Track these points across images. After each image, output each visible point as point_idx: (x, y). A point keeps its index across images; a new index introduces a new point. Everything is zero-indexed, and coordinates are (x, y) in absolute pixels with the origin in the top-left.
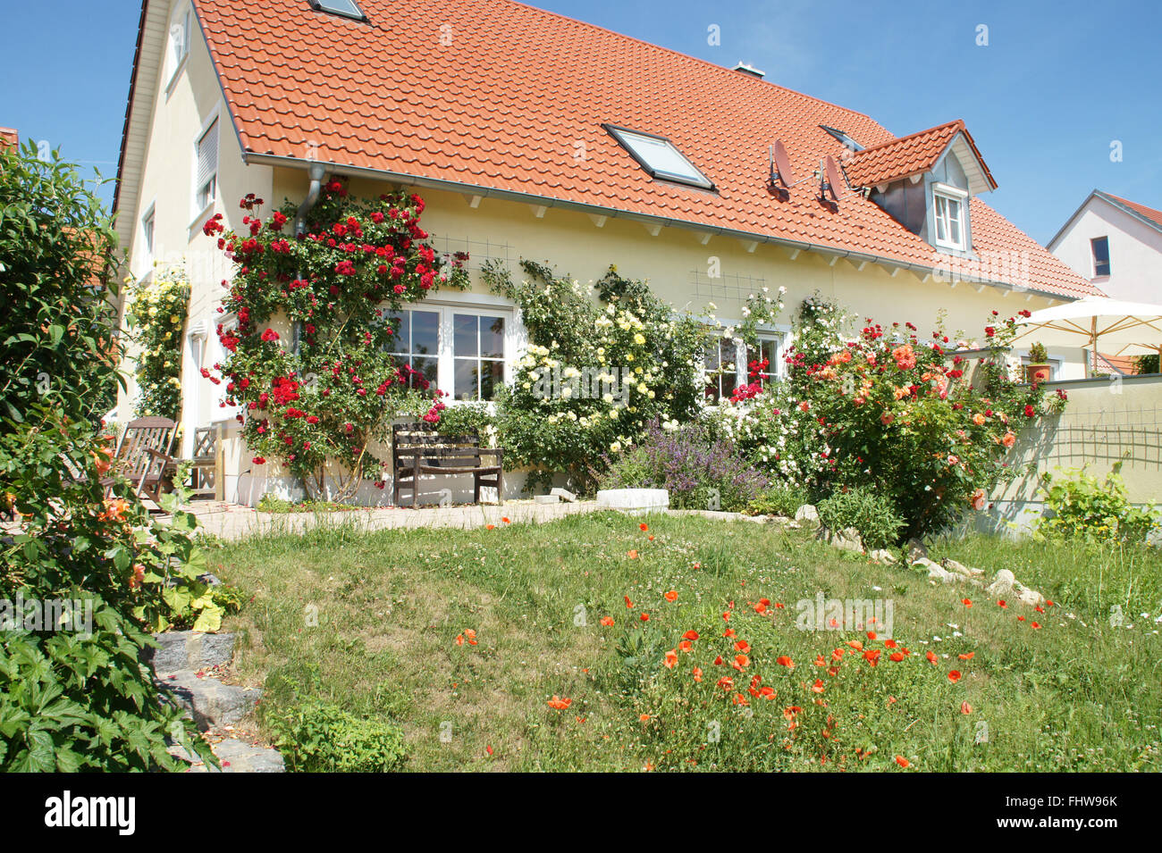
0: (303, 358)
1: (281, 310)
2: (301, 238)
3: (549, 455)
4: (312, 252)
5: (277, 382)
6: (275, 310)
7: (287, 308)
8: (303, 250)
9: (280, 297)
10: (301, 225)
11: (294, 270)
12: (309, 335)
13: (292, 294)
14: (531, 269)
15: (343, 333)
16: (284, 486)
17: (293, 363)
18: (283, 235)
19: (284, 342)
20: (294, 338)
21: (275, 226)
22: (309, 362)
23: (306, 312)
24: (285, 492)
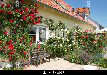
0: (13, 37)
1: (8, 26)
2: (13, 10)
3: (56, 52)
4: (16, 14)
5: (7, 43)
6: (7, 26)
7: (9, 26)
8: (14, 13)
9: (8, 23)
10: (13, 8)
11: (11, 17)
12: (14, 32)
13: (11, 23)
14: (50, 20)
15: (22, 32)
16: (9, 64)
17: (11, 38)
18: (9, 9)
19: (8, 33)
20: (11, 32)
21: (7, 7)
22: (14, 38)
23: (14, 27)
24: (9, 65)
